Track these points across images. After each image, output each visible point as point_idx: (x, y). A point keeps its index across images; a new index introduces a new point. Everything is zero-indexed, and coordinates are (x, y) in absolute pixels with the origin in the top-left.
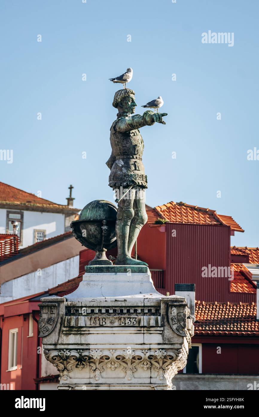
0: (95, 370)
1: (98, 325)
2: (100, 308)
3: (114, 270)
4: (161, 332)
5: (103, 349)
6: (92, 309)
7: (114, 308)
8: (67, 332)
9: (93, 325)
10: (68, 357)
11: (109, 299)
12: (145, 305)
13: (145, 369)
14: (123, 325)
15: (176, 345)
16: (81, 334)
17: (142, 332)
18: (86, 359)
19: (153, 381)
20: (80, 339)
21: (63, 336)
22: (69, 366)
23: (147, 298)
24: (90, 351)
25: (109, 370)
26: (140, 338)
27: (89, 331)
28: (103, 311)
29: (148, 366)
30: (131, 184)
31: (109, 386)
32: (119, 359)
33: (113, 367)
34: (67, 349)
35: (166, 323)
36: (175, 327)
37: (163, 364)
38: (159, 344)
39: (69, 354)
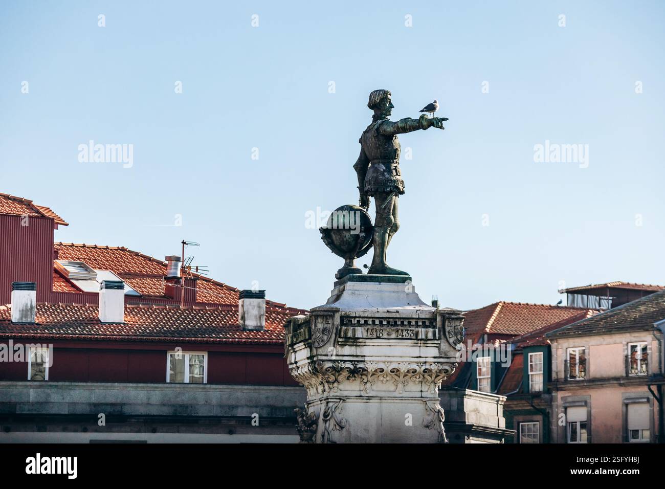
0: (366, 383)
1: (375, 337)
2: (374, 319)
3: (378, 279)
4: (438, 345)
5: (378, 362)
6: (365, 319)
7: (387, 319)
8: (343, 343)
9: (370, 336)
10: (342, 369)
11: (381, 310)
12: (420, 317)
13: (417, 383)
14: (400, 337)
15: (452, 359)
16: (356, 345)
17: (419, 345)
18: (360, 371)
19: (424, 395)
20: (355, 350)
21: (338, 347)
22: (340, 378)
23: (420, 310)
24: (365, 363)
25: (380, 383)
26: (416, 351)
27: (365, 342)
28: (377, 322)
29: (420, 379)
30: (394, 189)
31: (381, 399)
32: (394, 372)
33: (385, 379)
34: (341, 361)
35: (442, 337)
36: (451, 340)
37: (436, 377)
38: (435, 357)
39: (343, 366)
